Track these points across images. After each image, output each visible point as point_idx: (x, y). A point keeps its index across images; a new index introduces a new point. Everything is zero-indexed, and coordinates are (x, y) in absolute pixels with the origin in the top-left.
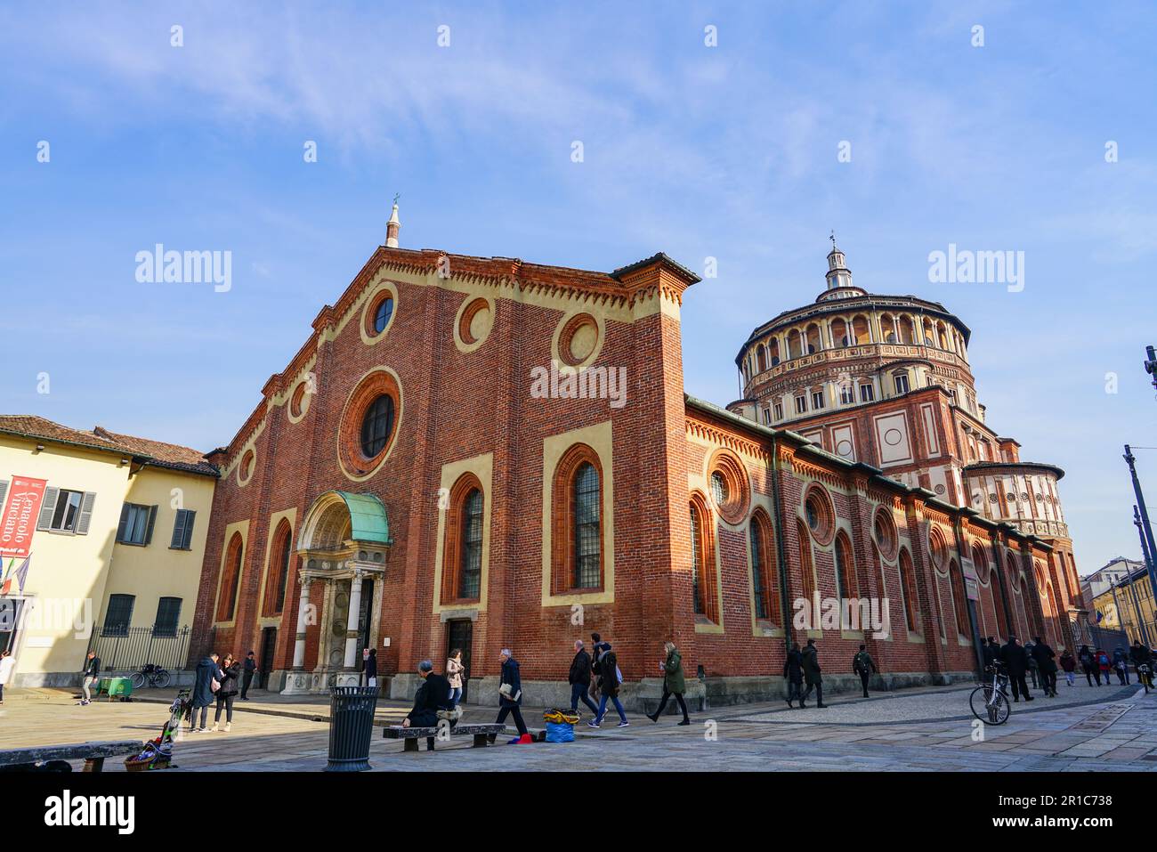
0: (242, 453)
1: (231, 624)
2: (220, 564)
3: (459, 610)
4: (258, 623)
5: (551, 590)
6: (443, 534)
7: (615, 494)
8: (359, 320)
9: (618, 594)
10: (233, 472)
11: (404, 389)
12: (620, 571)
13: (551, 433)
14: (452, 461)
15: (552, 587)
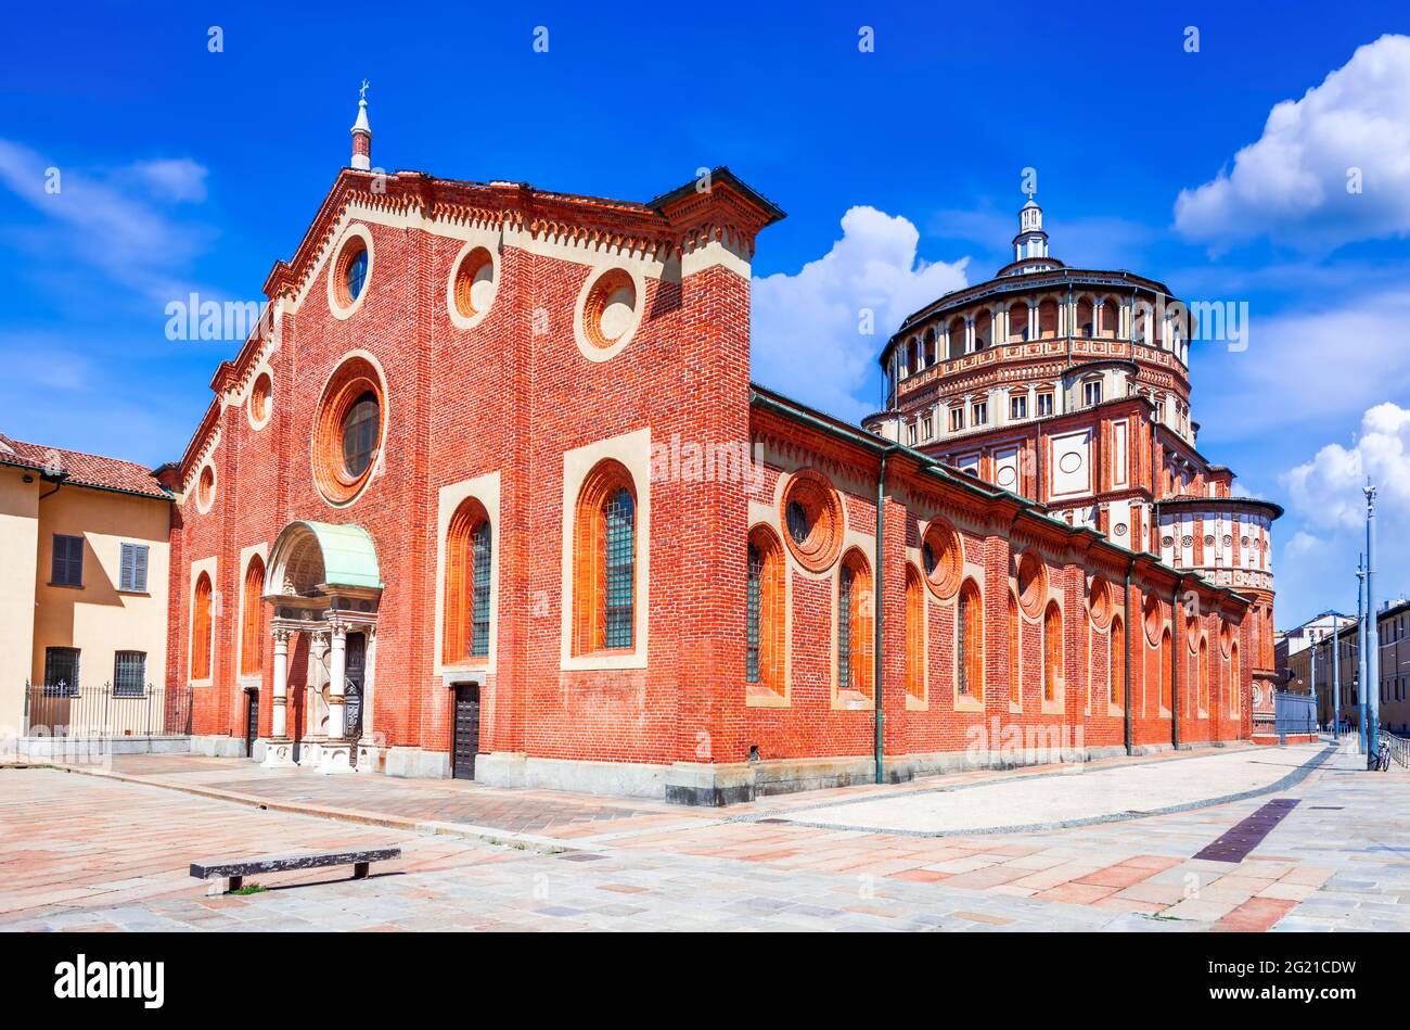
0: (199, 470)
1: (208, 682)
2: (188, 611)
3: (464, 672)
4: (238, 682)
5: (573, 651)
6: (443, 578)
7: (652, 531)
8: (325, 284)
9: (653, 657)
10: (191, 496)
11: (389, 383)
12: (656, 628)
13: (575, 444)
14: (452, 483)
15: (573, 647)
